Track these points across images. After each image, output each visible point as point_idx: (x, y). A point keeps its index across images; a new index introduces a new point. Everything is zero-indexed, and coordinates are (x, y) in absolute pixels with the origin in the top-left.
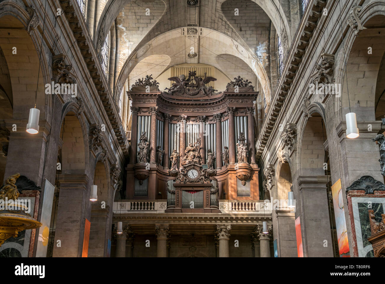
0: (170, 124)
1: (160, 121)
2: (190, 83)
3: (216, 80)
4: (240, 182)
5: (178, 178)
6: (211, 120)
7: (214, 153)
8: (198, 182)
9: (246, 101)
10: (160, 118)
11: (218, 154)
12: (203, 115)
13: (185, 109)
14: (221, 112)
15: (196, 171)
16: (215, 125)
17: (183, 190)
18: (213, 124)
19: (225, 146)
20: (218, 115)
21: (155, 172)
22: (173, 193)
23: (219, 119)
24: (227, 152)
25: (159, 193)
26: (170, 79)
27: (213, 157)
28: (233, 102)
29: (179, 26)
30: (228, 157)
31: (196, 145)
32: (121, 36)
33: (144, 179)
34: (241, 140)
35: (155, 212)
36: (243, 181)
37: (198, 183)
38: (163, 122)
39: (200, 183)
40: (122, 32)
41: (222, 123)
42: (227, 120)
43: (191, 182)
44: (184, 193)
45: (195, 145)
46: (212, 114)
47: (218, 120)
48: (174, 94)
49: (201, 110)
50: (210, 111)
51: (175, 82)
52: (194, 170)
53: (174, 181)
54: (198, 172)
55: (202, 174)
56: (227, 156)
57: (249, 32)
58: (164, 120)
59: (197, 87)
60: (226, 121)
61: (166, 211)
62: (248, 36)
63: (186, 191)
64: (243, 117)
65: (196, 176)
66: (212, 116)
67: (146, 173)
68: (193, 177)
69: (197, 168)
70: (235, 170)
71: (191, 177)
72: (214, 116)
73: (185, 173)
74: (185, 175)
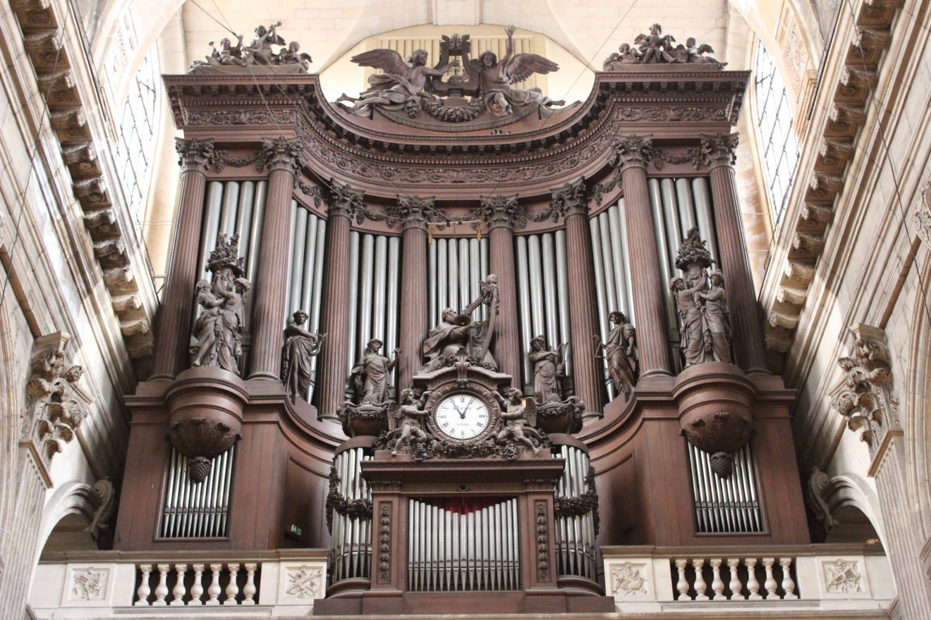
0: (356, 236)
1: (309, 213)
2: (445, 79)
3: (554, 68)
4: (702, 462)
5: (385, 441)
6: (543, 218)
7: (560, 351)
8: (491, 451)
9: (696, 115)
10: (309, 200)
11: (582, 351)
12: (503, 195)
13: (423, 175)
14: (588, 175)
15: (477, 403)
16: (559, 235)
17: (416, 498)
18: (553, 234)
19: (612, 309)
20: (571, 190)
21: (275, 417)
22: (360, 512)
23: (577, 207)
24: (627, 332)
25: (293, 528)
26: (362, 60)
27: (559, 366)
28: (637, 117)
30: (633, 354)
33: (214, 451)
34: (691, 261)
35: (262, 615)
36: (716, 455)
37: (489, 459)
38: (323, 223)
39: (499, 458)
41: (593, 222)
42: (616, 204)
43: (448, 456)
44: (419, 512)
46: (546, 191)
47: (574, 211)
48: (376, 114)
49: (495, 176)
50: (534, 179)
51: (380, 72)
52: (467, 399)
53: (368, 452)
54: (489, 406)
55: (509, 414)
56: (629, 351)
58: (329, 212)
59: (475, 94)
60: (612, 210)
61: (319, 608)
63: (430, 500)
64: (690, 180)
65: (480, 424)
66: (546, 198)
67: (225, 419)
68: (463, 433)
69: (483, 389)
70: (675, 404)
71: (453, 431)
72: (554, 196)
73: (426, 411)
74: (425, 420)
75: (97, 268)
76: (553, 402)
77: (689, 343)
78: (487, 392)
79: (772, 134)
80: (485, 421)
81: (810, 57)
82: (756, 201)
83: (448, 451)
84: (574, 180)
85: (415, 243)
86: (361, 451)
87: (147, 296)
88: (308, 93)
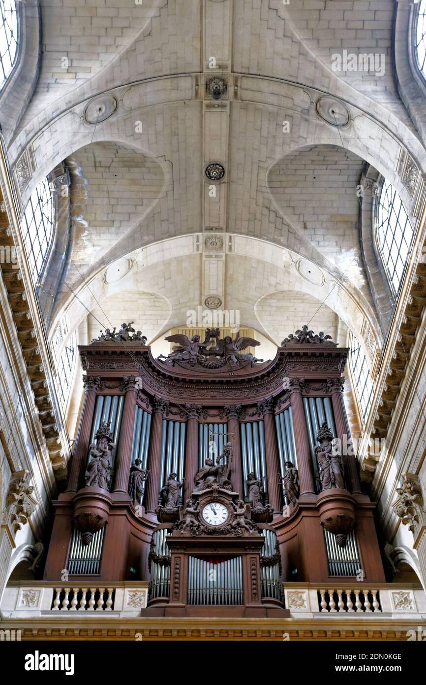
0: (165, 422)
1: (144, 411)
2: (208, 348)
3: (258, 344)
4: (331, 538)
5: (178, 526)
6: (253, 415)
7: (261, 480)
8: (229, 532)
9: (325, 368)
10: (144, 405)
11: (272, 480)
12: (235, 404)
13: (197, 393)
14: (274, 395)
15: (222, 507)
16: (261, 423)
17: (193, 555)
18: (258, 423)
19: (286, 461)
20: (267, 402)
21: (125, 512)
22: (165, 562)
23: (269, 410)
24: (294, 472)
25: (132, 570)
26: (169, 339)
27: (261, 488)
28: (297, 368)
29: (190, 231)
30: (297, 483)
31: (221, 463)
32: (78, 237)
33: (94, 529)
34: (324, 438)
35: (115, 616)
36: (338, 535)
37: (228, 536)
38: (150, 416)
39: (233, 536)
40: (81, 229)
41: (277, 417)
42: (287, 409)
43: (208, 534)
44: (194, 563)
45: (218, 462)
46: (255, 402)
47: (267, 412)
48: (176, 364)
49: (230, 395)
50: (249, 396)
51: (178, 345)
52: (218, 505)
53: (169, 531)
54: (228, 508)
55: (238, 513)
56: (295, 482)
57: (320, 232)
58: (153, 410)
59: (222, 356)
60: (286, 412)
61: (144, 613)
62: (320, 238)
63: (200, 557)
64: (322, 398)
65: (224, 518)
66: (255, 405)
67: (101, 513)
68: (215, 522)
69: (225, 500)
70: (317, 509)
71: (211, 521)
72: (258, 405)
73: (197, 511)
74: (197, 515)
75: (43, 438)
76: (259, 507)
77: (324, 478)
78: (227, 502)
79: (360, 376)
80: (226, 516)
81: (377, 343)
82: (353, 407)
83: (208, 531)
84: (268, 397)
85: (193, 425)
86: (166, 530)
87: (65, 451)
88: (144, 355)
